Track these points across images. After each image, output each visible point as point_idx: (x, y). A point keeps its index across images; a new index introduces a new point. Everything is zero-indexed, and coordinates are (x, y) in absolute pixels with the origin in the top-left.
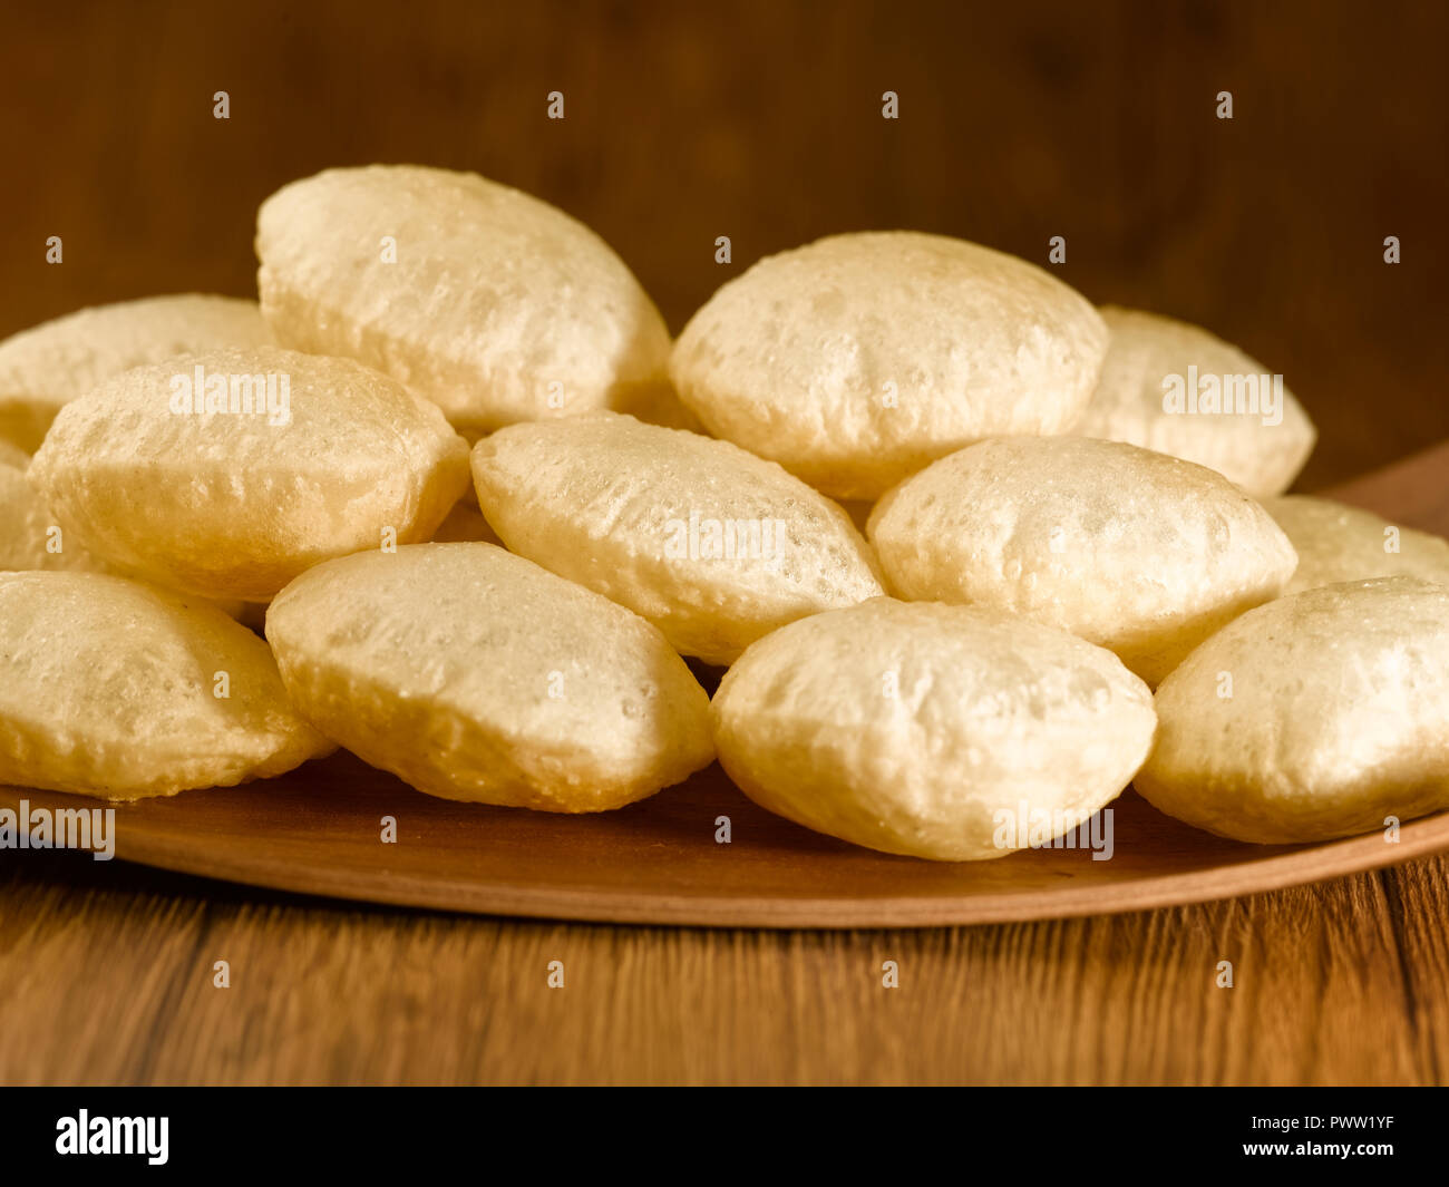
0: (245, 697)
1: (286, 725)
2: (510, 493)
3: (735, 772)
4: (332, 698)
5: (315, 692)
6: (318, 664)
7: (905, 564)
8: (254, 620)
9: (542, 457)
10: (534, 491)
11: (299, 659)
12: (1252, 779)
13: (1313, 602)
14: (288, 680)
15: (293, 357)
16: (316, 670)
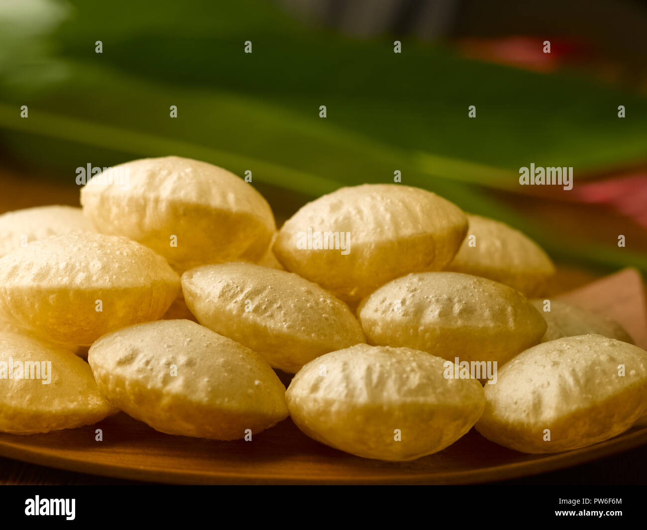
0: (79, 389)
1: (97, 401)
2: (198, 295)
3: (297, 422)
4: (118, 389)
5: (110, 387)
6: (112, 374)
7: (373, 328)
8: (83, 355)
9: (213, 279)
10: (209, 294)
11: (103, 372)
12: (527, 425)
13: (555, 346)
14: (98, 381)
15: (101, 237)
16: (111, 377)
